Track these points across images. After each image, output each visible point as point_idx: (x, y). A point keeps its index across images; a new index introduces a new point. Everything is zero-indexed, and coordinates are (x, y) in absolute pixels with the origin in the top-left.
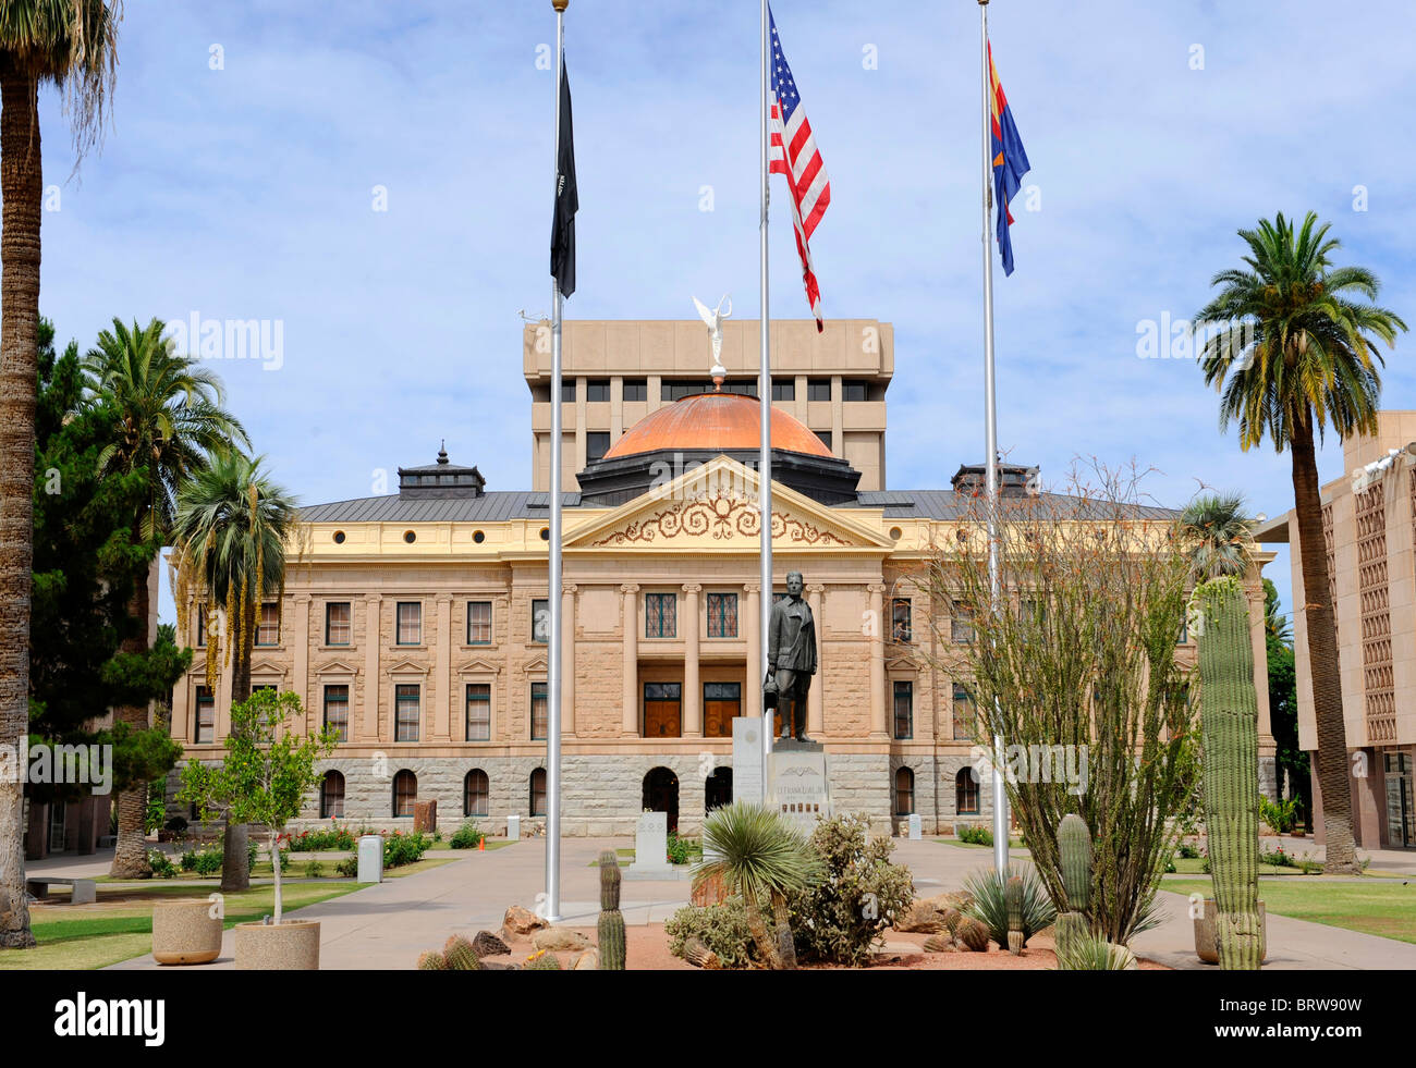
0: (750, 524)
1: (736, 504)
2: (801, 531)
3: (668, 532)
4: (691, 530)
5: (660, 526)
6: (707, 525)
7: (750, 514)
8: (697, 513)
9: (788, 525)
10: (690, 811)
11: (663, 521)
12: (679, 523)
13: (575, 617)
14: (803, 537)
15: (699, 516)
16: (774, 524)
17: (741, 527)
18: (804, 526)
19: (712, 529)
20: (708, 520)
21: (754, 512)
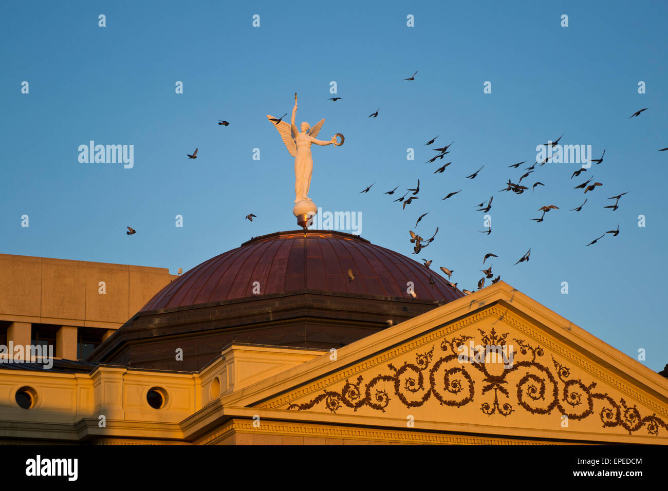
0: (537, 394)
2: (614, 411)
3: (410, 397)
4: (447, 396)
5: (397, 386)
6: (472, 391)
7: (537, 379)
8: (454, 370)
9: (595, 401)
11: (402, 378)
12: (427, 385)
14: (619, 421)
15: (459, 376)
16: (573, 397)
17: (525, 398)
18: (618, 403)
19: (480, 398)
20: (472, 383)
21: (542, 375)
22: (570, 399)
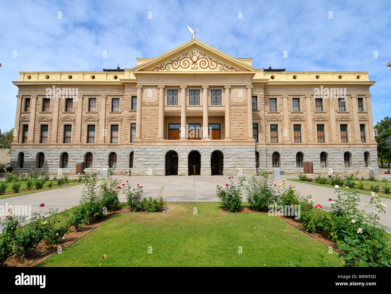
0: (204, 65)
1: (199, 58)
2: (222, 67)
3: (175, 67)
4: (183, 66)
5: (172, 65)
6: (189, 65)
7: (204, 61)
8: (185, 61)
9: (218, 65)
10: (182, 166)
11: (173, 63)
12: (179, 64)
13: (142, 97)
14: (223, 69)
15: (186, 62)
16: (213, 65)
17: (201, 66)
18: (223, 65)
19: (191, 66)
20: (189, 63)
21: (206, 60)
22: (212, 65)
